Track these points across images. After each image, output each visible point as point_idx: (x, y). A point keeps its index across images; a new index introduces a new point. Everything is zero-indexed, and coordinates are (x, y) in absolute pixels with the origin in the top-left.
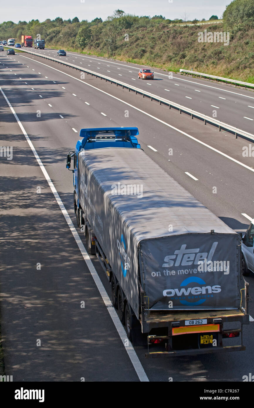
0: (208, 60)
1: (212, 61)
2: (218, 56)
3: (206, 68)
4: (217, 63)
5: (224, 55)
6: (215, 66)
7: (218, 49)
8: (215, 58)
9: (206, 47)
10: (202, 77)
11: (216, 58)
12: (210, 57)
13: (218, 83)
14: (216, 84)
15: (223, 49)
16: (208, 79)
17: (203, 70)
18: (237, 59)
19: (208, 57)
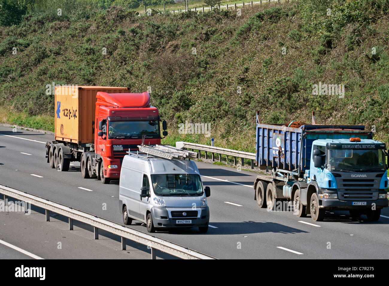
1: (272, 114)
2: (289, 98)
4: (286, 119)
5: (305, 96)
7: (287, 79)
8: (278, 105)
9: (250, 75)
11: (282, 104)
15: (301, 77)
17: (244, 143)
18: (345, 105)
19: (259, 102)
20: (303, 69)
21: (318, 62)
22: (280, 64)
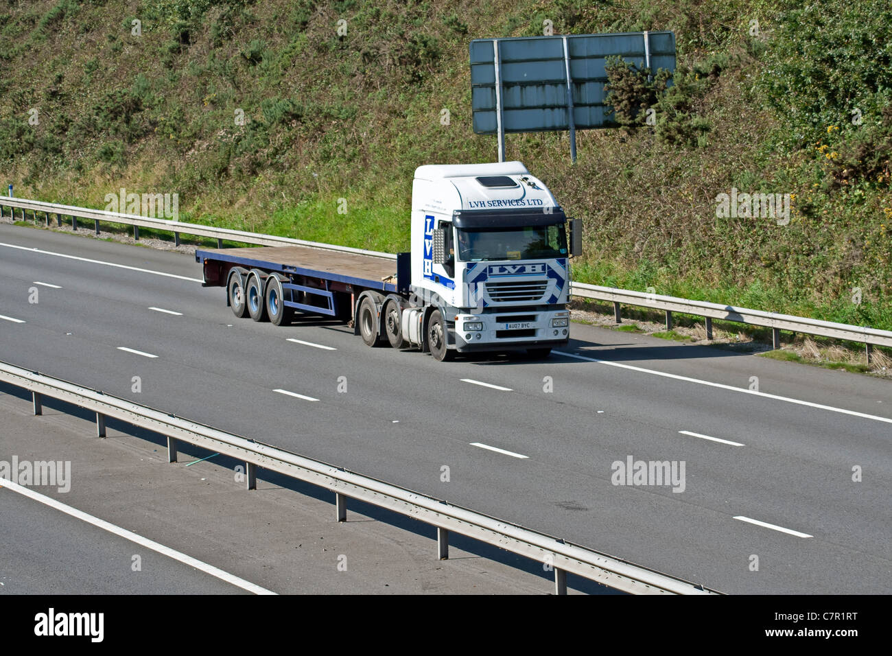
0: (82, 145)
1: (102, 145)
2: (128, 121)
3: (77, 180)
4: (124, 154)
5: (152, 116)
6: (115, 168)
7: (123, 91)
8: (111, 131)
9: (65, 86)
10: (60, 224)
11: (116, 130)
12: (90, 129)
13: (139, 245)
14: (130, 250)
15: (145, 89)
16: (88, 231)
17: (61, 192)
18: (213, 130)
19: (81, 128)
20: (147, 77)
21: (169, 65)
22: (111, 70)
